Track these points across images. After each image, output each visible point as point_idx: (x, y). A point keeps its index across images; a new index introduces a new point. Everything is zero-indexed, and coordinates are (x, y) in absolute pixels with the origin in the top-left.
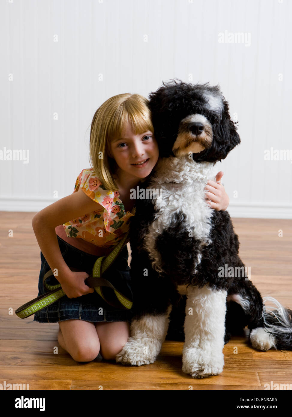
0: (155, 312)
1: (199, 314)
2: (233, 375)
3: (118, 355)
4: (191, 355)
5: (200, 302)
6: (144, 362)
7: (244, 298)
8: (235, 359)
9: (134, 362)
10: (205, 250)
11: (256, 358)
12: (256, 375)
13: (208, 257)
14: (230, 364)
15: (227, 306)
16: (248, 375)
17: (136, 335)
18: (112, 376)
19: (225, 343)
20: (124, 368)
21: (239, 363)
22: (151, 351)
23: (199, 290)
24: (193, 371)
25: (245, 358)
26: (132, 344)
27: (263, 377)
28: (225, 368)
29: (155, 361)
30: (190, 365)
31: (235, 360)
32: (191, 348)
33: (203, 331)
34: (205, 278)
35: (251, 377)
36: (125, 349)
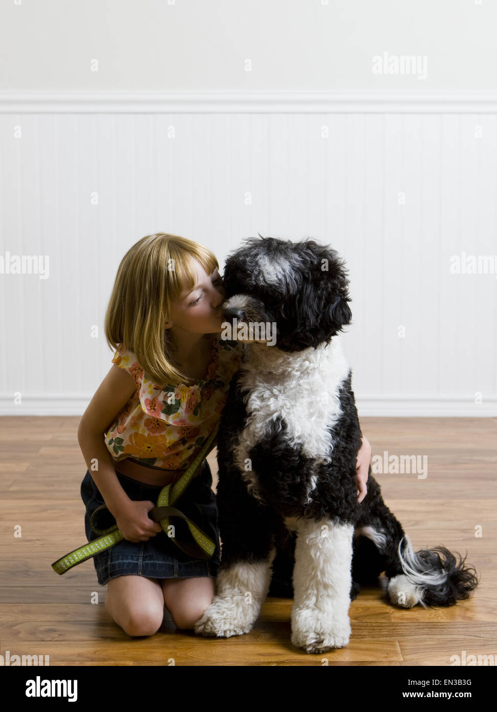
0: (251, 557)
1: (315, 560)
2: (363, 646)
3: (198, 624)
4: (305, 620)
5: (317, 541)
6: (235, 631)
7: (378, 531)
8: (365, 622)
9: (221, 633)
10: (322, 470)
11: (396, 621)
12: (395, 645)
13: (327, 479)
14: (357, 631)
15: (353, 548)
16: (384, 646)
17: (224, 591)
18: (190, 654)
19: (352, 601)
20: (207, 641)
21: (372, 628)
22: (245, 615)
23: (314, 524)
24: (308, 643)
25: (380, 621)
26: (218, 606)
27: (407, 648)
28: (352, 637)
29: (250, 630)
30: (304, 635)
31: (365, 624)
32: (305, 608)
33: (321, 584)
34: (325, 507)
35: (389, 649)
36: (207, 614)
